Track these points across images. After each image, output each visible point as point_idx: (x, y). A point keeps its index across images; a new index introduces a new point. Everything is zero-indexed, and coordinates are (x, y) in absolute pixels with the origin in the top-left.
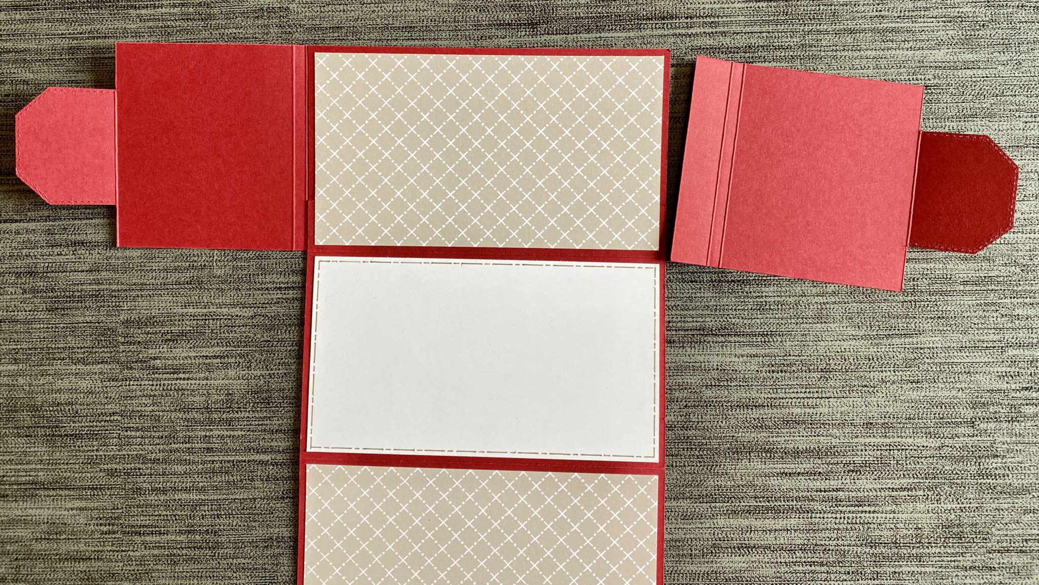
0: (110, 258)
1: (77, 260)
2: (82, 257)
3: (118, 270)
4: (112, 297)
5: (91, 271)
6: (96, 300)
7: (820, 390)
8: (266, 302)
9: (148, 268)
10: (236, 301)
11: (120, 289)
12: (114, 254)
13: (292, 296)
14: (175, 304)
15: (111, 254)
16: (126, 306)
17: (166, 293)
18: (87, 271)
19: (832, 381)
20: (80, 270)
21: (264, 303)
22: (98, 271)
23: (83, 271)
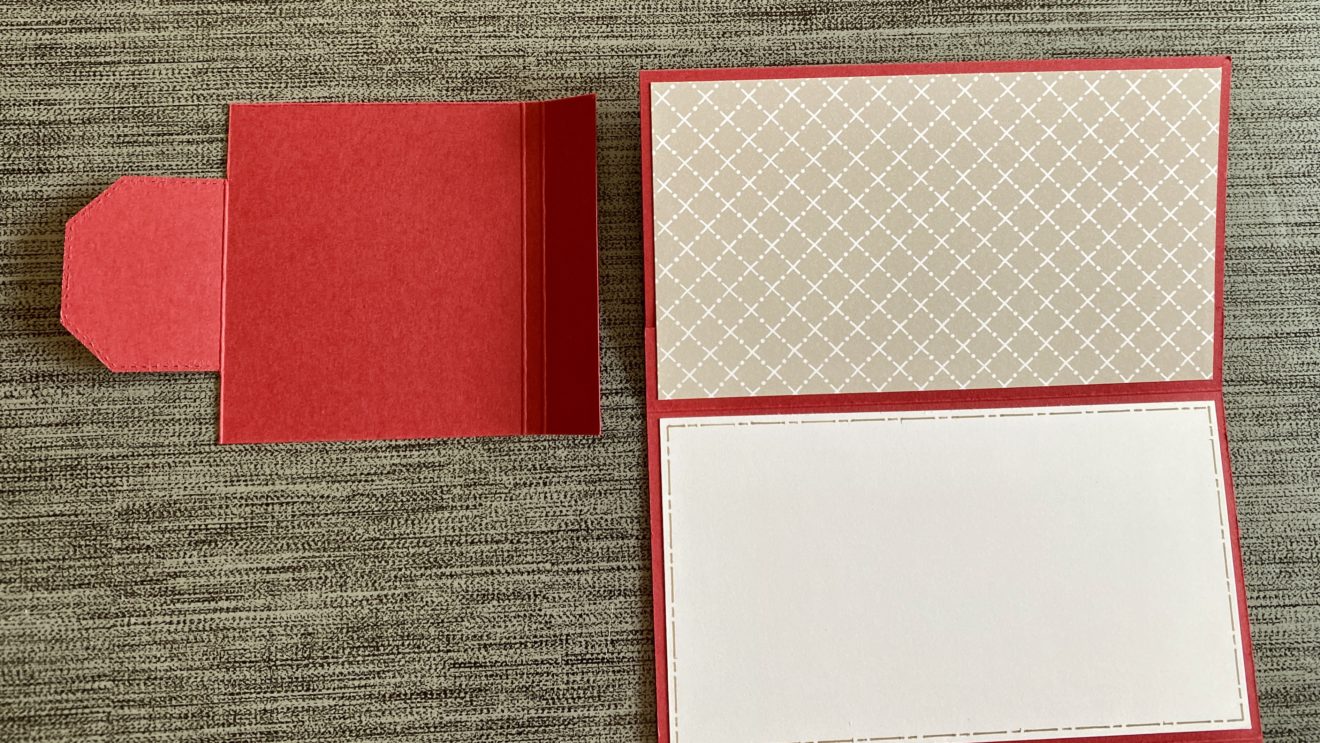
0: (99, 401)
1: (41, 406)
2: (50, 401)
3: (113, 422)
4: (102, 470)
5: (65, 424)
6: (72, 475)
7: (1281, 592)
8: (372, 472)
9: (168, 418)
10: (320, 471)
11: (116, 455)
12: (107, 394)
13: (418, 459)
14: (214, 479)
15: (101, 395)
16: (126, 483)
17: (198, 460)
18: (57, 425)
19: (1298, 578)
20: (44, 422)
21: (368, 474)
22: (78, 424)
23: (50, 425)
